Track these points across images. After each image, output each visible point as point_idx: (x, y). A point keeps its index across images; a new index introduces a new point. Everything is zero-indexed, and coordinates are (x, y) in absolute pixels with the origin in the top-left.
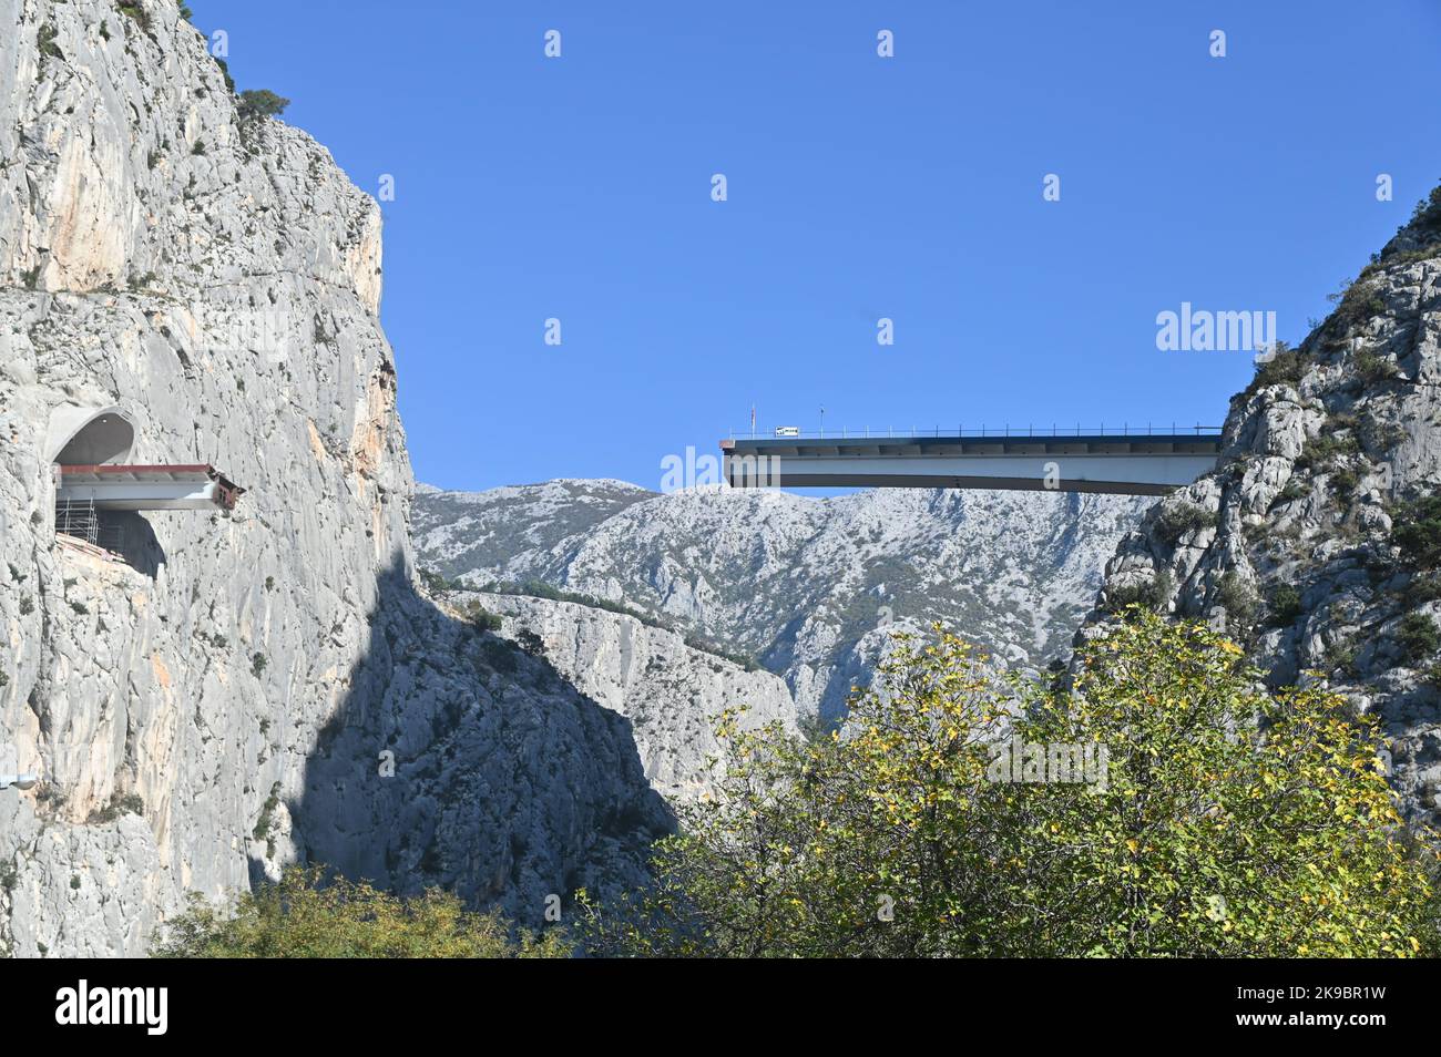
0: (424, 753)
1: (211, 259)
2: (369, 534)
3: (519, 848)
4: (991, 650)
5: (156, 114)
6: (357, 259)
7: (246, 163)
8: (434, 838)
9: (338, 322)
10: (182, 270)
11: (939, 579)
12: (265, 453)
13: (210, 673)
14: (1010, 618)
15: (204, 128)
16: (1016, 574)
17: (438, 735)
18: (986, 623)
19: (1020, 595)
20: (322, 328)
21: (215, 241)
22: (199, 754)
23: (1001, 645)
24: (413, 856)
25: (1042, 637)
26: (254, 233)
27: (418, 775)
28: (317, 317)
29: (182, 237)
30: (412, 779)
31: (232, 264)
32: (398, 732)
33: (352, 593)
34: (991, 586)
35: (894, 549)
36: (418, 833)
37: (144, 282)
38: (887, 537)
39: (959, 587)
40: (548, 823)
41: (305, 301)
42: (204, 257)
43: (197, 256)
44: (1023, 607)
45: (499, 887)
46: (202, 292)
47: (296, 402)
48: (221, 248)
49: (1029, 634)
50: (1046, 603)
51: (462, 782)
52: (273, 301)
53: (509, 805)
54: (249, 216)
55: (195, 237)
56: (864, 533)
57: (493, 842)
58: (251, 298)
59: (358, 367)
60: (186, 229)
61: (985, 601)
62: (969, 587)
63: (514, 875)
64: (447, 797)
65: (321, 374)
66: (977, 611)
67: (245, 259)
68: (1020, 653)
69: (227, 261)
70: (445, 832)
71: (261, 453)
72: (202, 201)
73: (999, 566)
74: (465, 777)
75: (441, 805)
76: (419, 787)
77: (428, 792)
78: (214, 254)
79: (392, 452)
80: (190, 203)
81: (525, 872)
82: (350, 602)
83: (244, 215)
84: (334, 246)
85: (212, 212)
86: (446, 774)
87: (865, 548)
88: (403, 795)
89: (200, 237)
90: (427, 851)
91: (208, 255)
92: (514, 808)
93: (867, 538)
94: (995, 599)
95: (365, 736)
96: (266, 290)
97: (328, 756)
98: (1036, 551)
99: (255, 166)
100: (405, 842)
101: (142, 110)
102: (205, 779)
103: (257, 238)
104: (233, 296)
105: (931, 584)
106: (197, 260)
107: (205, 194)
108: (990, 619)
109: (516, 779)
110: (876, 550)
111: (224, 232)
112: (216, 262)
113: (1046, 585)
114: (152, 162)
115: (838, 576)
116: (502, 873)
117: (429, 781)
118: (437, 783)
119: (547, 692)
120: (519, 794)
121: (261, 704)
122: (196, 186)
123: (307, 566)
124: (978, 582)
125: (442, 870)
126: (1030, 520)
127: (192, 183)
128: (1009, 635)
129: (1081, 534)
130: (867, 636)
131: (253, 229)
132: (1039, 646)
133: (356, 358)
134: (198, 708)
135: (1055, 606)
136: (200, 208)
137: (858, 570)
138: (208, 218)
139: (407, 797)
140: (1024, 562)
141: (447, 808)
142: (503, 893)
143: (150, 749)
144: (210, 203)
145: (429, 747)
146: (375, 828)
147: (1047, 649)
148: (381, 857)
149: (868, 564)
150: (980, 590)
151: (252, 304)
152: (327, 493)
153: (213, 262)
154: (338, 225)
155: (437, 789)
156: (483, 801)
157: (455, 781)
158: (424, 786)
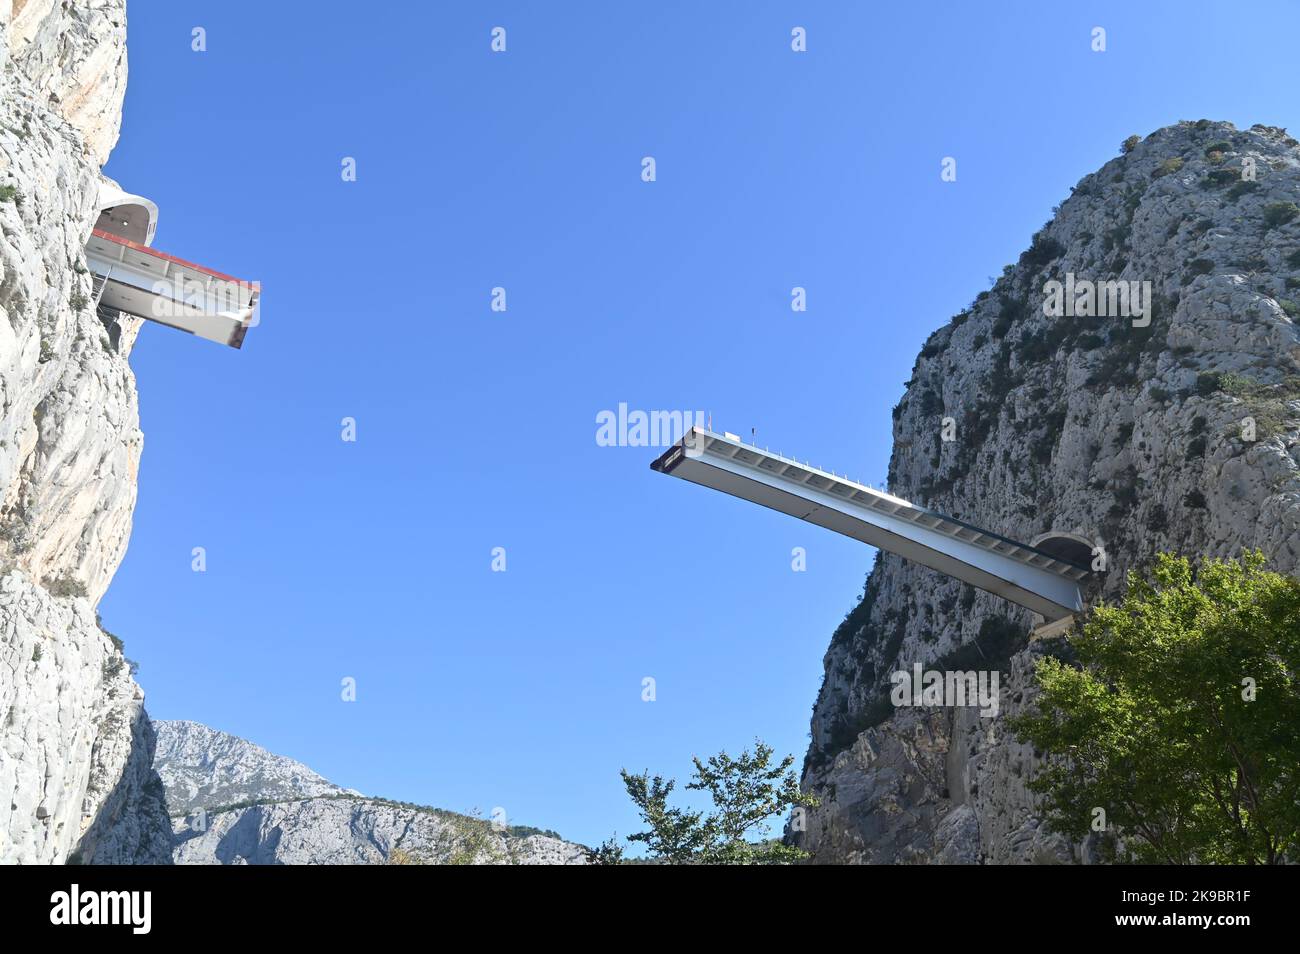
143: (104, 537)
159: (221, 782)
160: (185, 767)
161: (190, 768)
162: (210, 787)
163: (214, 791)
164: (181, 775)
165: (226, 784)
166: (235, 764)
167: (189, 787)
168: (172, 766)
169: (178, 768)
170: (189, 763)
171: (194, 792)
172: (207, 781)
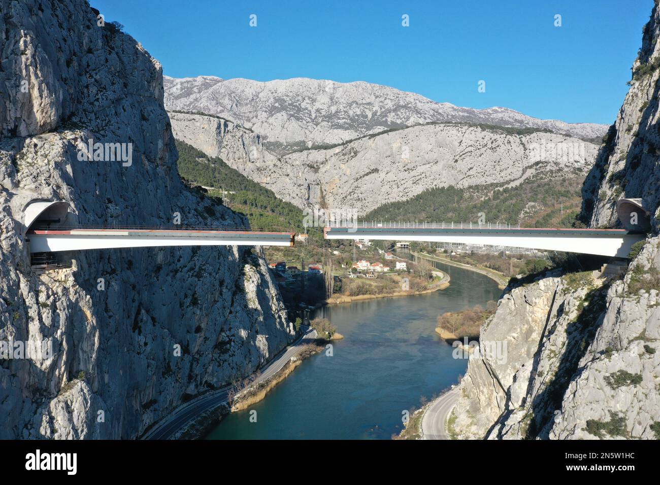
0: (189, 262)
1: (98, 99)
2: (166, 187)
3: (221, 283)
4: (302, 119)
5: (69, 42)
6: (154, 85)
7: (110, 54)
8: (196, 291)
9: (149, 111)
10: (87, 106)
11: (290, 102)
12: (126, 177)
13: (110, 288)
14: (307, 111)
15: (91, 42)
16: (308, 101)
17: (194, 253)
18: (301, 112)
19: (308, 106)
20: (144, 115)
21: (100, 90)
22: (108, 325)
23: (304, 118)
24: (188, 301)
25: (313, 116)
26: (115, 83)
27: (188, 271)
28: (141, 111)
29: (85, 90)
30: (187, 273)
31: (107, 99)
32: (181, 257)
33: (162, 214)
34: (302, 104)
35: (280, 95)
36: (190, 291)
37: (70, 117)
38: (278, 92)
39: (295, 104)
40: (229, 269)
41: (137, 105)
42: (95, 99)
43: (92, 99)
44: (309, 109)
45: (216, 299)
46: (95, 114)
47: (137, 149)
48: (102, 93)
49: (310, 115)
50: (314, 107)
51: (203, 269)
52: (125, 111)
53: (217, 269)
54: (112, 77)
55: (91, 89)
56: (273, 91)
57: (214, 286)
58: (116, 112)
59: (158, 128)
60: (87, 87)
61: (301, 107)
62: (297, 104)
63: (221, 294)
64: (199, 276)
65: (145, 133)
66: (299, 109)
67: (111, 96)
68: (309, 120)
69: (105, 99)
70: (199, 290)
71: (124, 179)
72: (93, 73)
73: (304, 99)
74: (203, 268)
75: (197, 279)
76: (189, 276)
77: (192, 276)
78: (99, 96)
79: (171, 151)
80: (88, 75)
81: (224, 291)
82: (161, 218)
83: (110, 76)
84: (146, 83)
85: (98, 77)
86: (197, 267)
87: (273, 94)
88: (184, 280)
89: (93, 90)
90: (193, 295)
91: (97, 97)
92: (219, 269)
93: (274, 92)
94: (303, 107)
95: (170, 265)
96: (121, 107)
97: (158, 280)
98: (312, 96)
99: (114, 55)
100: (186, 296)
101: (62, 42)
102: (111, 333)
103: (116, 86)
104: (108, 112)
105: (289, 104)
106: (92, 101)
107: (94, 70)
108: (302, 111)
109: (219, 259)
110: (276, 95)
111: (102, 86)
112: (100, 100)
113: (314, 104)
114: (69, 63)
115: (268, 101)
116: (217, 294)
117: (192, 272)
118: (195, 272)
119: (225, 219)
120: (220, 263)
121: (132, 280)
122: (90, 68)
123: (145, 214)
124: (299, 103)
125: (198, 304)
126: (310, 88)
127: (88, 66)
128: (306, 115)
129: (321, 92)
130: (274, 115)
131: (114, 82)
132: (313, 118)
133: (157, 125)
134: (106, 304)
135: (316, 109)
136: (92, 77)
137: (272, 100)
138: (96, 80)
139: (185, 280)
140: (309, 98)
141: (199, 280)
142: (218, 301)
143: (85, 349)
144: (96, 74)
145: (191, 259)
146: (176, 297)
147: (315, 119)
148: (178, 305)
149: (275, 98)
150: (300, 104)
151: (117, 115)
152: (150, 180)
153: (99, 100)
154: (146, 74)
155: (195, 273)
156: (210, 274)
157: (201, 269)
158: (191, 274)
159: (381, 109)
160: (363, 104)
161: (365, 104)
162: (376, 112)
163: (378, 114)
164: (362, 108)
165: (383, 110)
166: (385, 99)
167: (367, 113)
168: (357, 104)
169: (360, 105)
170: (364, 102)
171: (370, 116)
172: (374, 109)
